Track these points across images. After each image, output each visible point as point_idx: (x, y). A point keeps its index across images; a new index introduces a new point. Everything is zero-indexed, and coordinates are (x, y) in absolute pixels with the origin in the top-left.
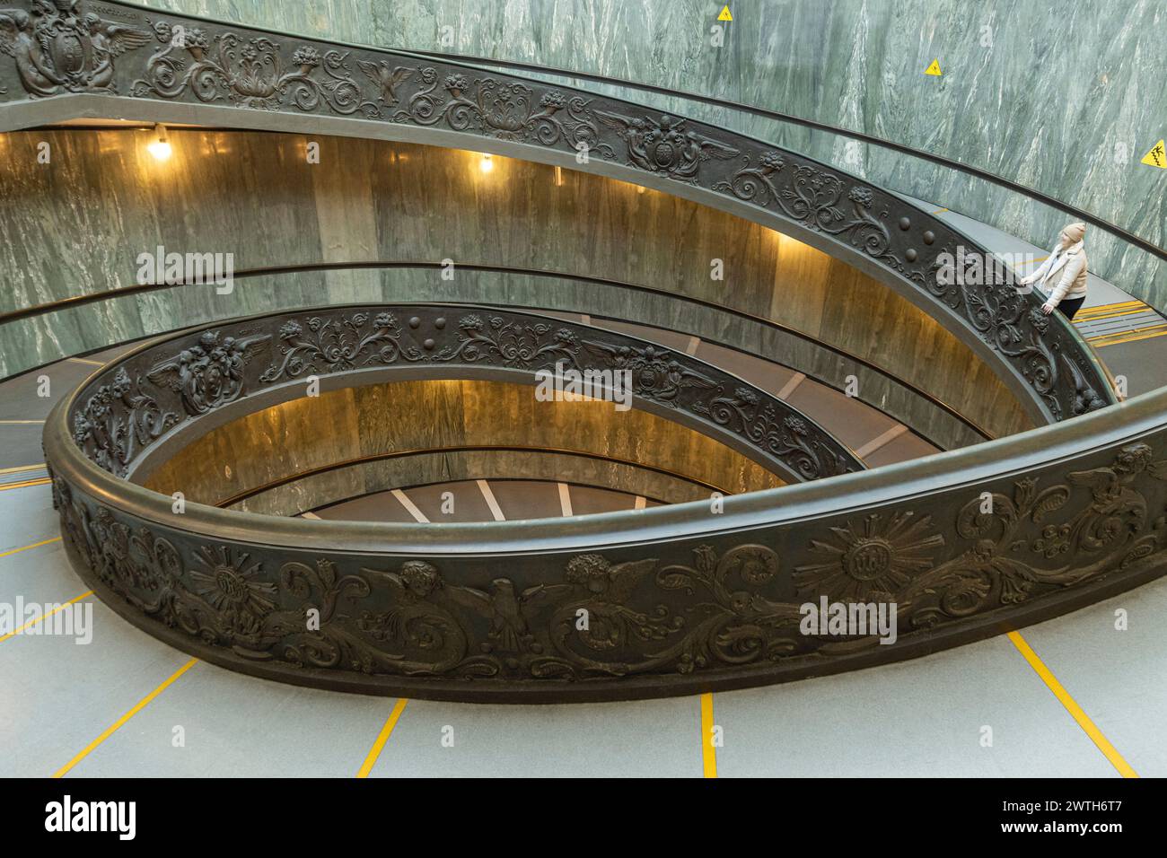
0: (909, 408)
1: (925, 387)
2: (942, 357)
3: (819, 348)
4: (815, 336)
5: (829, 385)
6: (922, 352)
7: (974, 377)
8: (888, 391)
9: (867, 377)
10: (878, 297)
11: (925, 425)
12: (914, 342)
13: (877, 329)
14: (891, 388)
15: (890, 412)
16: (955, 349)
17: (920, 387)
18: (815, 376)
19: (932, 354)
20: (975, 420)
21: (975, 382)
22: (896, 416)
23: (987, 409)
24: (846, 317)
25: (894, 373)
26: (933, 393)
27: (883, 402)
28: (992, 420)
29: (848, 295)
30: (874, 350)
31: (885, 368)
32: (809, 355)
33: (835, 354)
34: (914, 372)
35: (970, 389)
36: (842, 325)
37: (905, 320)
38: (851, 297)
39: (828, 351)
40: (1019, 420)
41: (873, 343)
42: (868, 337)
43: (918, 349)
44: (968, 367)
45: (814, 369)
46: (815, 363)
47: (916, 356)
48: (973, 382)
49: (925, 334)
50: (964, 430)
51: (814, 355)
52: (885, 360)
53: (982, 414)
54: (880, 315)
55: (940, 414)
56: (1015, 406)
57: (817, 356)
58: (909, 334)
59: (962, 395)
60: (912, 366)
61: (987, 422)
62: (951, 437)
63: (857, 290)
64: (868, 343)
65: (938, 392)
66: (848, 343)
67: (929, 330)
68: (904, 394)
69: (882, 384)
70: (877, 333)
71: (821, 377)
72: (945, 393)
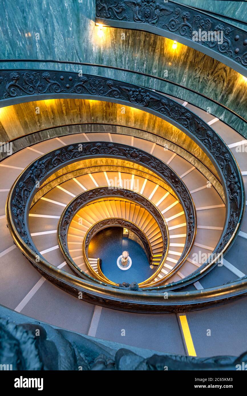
0: (55, 133)
1: (56, 125)
2: (56, 115)
3: (27, 137)
4: (24, 134)
5: (35, 144)
6: (51, 117)
7: (65, 114)
8: (48, 133)
9: (42, 134)
10: (33, 111)
11: (60, 133)
12: (48, 116)
13: (37, 120)
14: (49, 132)
15: (51, 138)
16: (58, 111)
17: (55, 126)
18: (30, 145)
19: (54, 116)
20: (70, 123)
21: (66, 115)
22: (53, 137)
23: (72, 119)
24: (28, 123)
25: (47, 127)
26: (58, 125)
27: (49, 137)
28: (74, 120)
29: (25, 116)
30: (40, 126)
31: (45, 128)
32: (26, 141)
33: (31, 135)
34: (52, 123)
35: (66, 117)
36: (29, 126)
37: (43, 112)
38: (26, 116)
39: (29, 136)
40: (79, 116)
41: (39, 124)
42: (36, 124)
43: (50, 118)
44: (63, 113)
45: (29, 143)
46: (28, 141)
47: (50, 120)
48: (66, 116)
49: (49, 112)
50: (69, 127)
51: (27, 140)
52: (44, 127)
53: (71, 121)
54: (36, 116)
55: (62, 129)
56: (77, 114)
57: (28, 139)
58: (46, 115)
59: (65, 120)
60: (51, 123)
61: (73, 122)
62: (67, 131)
63: (26, 113)
64: (37, 125)
65: (59, 124)
66: (33, 130)
67: (50, 111)
68: (52, 131)
69: (46, 133)
70: (38, 121)
71: (32, 144)
72: (61, 123)
